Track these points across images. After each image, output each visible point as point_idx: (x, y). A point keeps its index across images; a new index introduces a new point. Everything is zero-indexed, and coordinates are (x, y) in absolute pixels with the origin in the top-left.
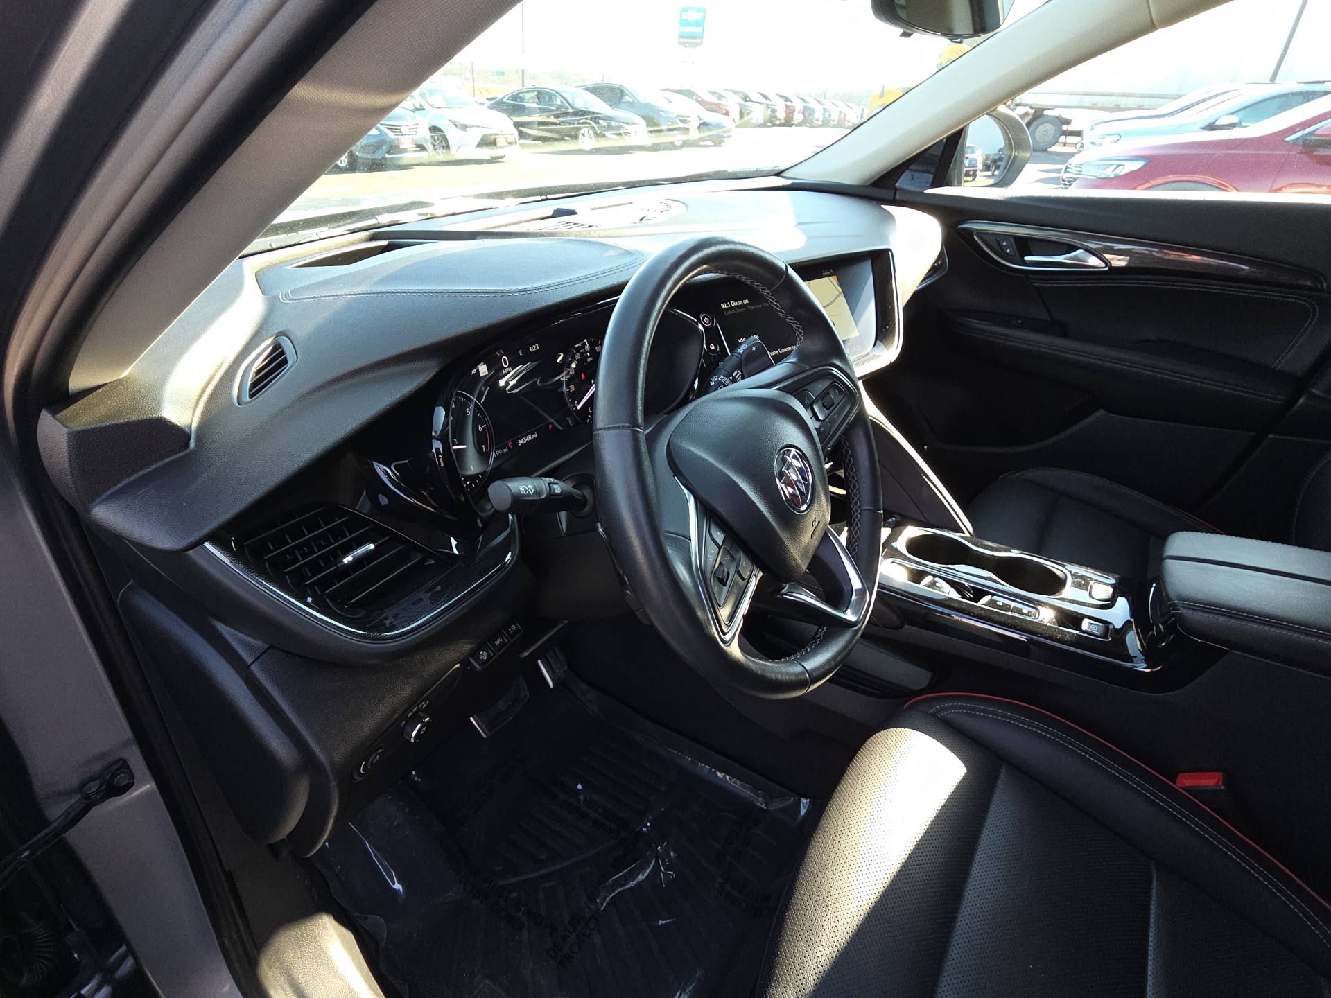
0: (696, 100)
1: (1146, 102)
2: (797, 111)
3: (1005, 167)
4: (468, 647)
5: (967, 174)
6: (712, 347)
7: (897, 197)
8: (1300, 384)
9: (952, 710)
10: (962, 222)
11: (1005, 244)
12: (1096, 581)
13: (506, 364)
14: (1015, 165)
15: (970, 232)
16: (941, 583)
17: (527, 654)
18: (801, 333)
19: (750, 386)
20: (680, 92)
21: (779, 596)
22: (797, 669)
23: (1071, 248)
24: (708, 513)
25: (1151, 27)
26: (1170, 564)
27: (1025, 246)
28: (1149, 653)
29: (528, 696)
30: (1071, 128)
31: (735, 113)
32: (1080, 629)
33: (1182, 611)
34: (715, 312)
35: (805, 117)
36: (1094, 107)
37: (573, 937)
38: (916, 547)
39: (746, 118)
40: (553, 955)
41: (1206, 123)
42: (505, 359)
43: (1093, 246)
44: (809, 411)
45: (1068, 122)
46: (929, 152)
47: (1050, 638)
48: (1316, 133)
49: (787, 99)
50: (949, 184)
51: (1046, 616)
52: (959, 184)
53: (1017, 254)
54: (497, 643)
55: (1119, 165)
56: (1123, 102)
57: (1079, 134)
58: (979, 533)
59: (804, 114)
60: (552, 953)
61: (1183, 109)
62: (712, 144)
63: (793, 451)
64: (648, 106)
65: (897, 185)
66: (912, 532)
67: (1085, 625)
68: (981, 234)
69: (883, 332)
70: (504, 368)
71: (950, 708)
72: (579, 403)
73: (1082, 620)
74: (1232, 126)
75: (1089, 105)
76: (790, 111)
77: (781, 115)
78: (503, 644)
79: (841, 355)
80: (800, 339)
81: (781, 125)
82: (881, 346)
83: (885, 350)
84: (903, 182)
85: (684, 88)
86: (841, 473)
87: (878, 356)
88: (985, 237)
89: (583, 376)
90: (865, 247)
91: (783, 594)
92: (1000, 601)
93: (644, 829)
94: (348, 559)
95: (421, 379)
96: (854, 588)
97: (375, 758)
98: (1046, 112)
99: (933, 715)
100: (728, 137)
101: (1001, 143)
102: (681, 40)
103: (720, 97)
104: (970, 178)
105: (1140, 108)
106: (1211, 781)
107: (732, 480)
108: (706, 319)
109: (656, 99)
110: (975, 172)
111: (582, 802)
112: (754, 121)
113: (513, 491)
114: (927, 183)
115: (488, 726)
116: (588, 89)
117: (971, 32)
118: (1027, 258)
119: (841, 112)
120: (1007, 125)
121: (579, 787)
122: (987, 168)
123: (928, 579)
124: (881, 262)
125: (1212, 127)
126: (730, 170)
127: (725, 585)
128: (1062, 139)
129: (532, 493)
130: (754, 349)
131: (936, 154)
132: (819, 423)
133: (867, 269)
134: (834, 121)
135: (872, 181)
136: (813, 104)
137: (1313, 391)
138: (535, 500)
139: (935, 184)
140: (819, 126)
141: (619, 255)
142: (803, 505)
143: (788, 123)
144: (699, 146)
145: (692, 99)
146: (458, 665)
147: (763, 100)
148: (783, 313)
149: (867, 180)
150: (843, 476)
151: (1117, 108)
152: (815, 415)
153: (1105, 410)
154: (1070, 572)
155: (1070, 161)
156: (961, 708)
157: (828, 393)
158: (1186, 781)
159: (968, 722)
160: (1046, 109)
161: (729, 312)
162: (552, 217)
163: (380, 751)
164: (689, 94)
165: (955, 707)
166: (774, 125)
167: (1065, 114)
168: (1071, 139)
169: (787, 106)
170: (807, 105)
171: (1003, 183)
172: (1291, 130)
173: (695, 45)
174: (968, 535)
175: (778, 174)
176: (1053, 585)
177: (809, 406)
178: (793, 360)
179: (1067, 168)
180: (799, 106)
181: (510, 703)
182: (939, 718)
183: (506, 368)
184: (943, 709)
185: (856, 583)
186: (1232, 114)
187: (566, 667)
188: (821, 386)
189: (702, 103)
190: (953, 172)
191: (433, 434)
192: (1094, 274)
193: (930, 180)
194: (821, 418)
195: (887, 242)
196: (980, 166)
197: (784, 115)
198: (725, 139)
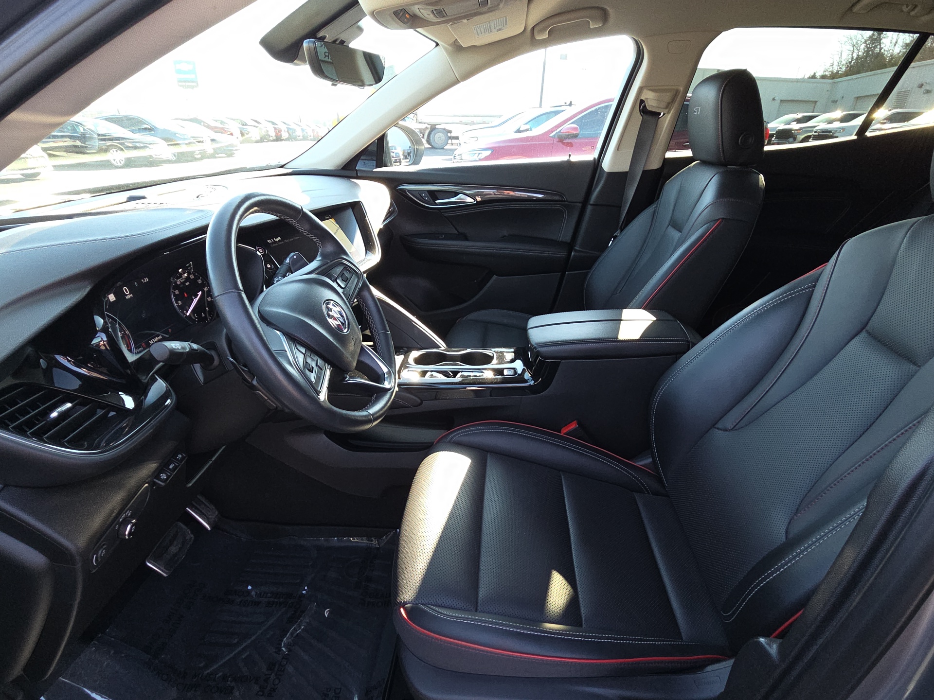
0: (204, 126)
1: (486, 119)
2: (283, 131)
3: (415, 156)
4: (153, 466)
5: (396, 161)
6: (269, 266)
7: (359, 175)
8: (570, 246)
9: (459, 435)
10: (399, 185)
11: (423, 195)
12: (507, 352)
13: (127, 292)
14: (419, 152)
15: (404, 190)
16: (434, 374)
17: (191, 485)
18: (320, 243)
19: (299, 274)
20: (191, 120)
21: (345, 382)
22: (364, 413)
23: (456, 194)
24: (293, 339)
25: (457, 82)
26: (530, 331)
27: (434, 195)
28: (534, 377)
29: (193, 538)
30: (453, 135)
31: (237, 133)
32: (504, 375)
33: (539, 349)
34: (265, 246)
35: (289, 134)
36: (461, 123)
37: (273, 676)
38: (419, 361)
39: (246, 136)
40: (262, 694)
41: (515, 130)
42: (125, 289)
43: (468, 192)
44: (335, 283)
45: (450, 132)
46: (369, 148)
47: (492, 383)
48: (562, 131)
49: (273, 123)
50: (386, 166)
51: (489, 375)
52: (391, 165)
53: (431, 200)
54: (171, 467)
55: (479, 154)
56: (476, 120)
57: (457, 138)
58: (449, 345)
59: (288, 132)
60: (260, 693)
61: (504, 123)
62: (225, 155)
63: (332, 302)
64: (165, 131)
65: (356, 168)
66: (415, 354)
67: (506, 372)
68: (410, 191)
69: (369, 245)
70: (127, 295)
71: (455, 436)
72: (187, 312)
73: (503, 371)
74: (527, 130)
75: (459, 122)
76: (278, 132)
77: (273, 134)
78: (175, 468)
79: (346, 253)
80: (320, 247)
81: (274, 141)
82: (370, 254)
83: (373, 255)
84: (359, 166)
85: (192, 117)
86: (368, 332)
87: (369, 260)
88: (414, 193)
89: (186, 295)
90: (345, 200)
91: (347, 381)
92: (466, 374)
93: (304, 592)
94: (54, 414)
95: (80, 295)
96: (385, 372)
97: (102, 552)
98: (437, 127)
99: (449, 442)
100: (237, 150)
101: (409, 144)
102: (180, 84)
103: (222, 122)
104: (398, 164)
105: (484, 123)
106: (573, 426)
107: (303, 320)
108: (260, 250)
109: (172, 127)
110: (400, 159)
111: (254, 596)
112: (254, 139)
113: (168, 347)
114: (373, 166)
115: (167, 566)
116: (107, 119)
117: (374, 83)
118: (436, 202)
119: (313, 130)
120: (408, 132)
121: (250, 587)
122: (406, 158)
123: (429, 374)
124: (356, 208)
125: (519, 131)
126: (248, 167)
127: (312, 372)
128: (450, 141)
129: (180, 348)
130: (295, 257)
131: (374, 150)
132: (343, 289)
133: (350, 213)
134: (310, 136)
135: (342, 167)
136: (293, 126)
137: (576, 248)
138: (182, 352)
139: (377, 167)
140: (301, 140)
141: (194, 212)
142: (345, 329)
143: (278, 139)
144: (216, 158)
145: (201, 125)
146: (147, 485)
147: (256, 124)
148: (306, 233)
149: (338, 167)
150: (369, 334)
151: (473, 123)
152: (339, 285)
153: (496, 275)
154: (495, 352)
155: (455, 153)
156: (462, 433)
157: (343, 273)
158: (565, 430)
159: (465, 439)
160: (436, 125)
161: (274, 245)
162: (127, 202)
163: (105, 546)
164: (195, 120)
165: (458, 434)
166: (269, 141)
167: (448, 127)
168: (454, 141)
169: (275, 128)
170: (289, 127)
171: (415, 163)
172: (551, 131)
173: (193, 87)
174: (443, 348)
175: (282, 167)
176: (488, 359)
177: (335, 281)
178: (320, 259)
179: (454, 157)
180: (283, 127)
181: (180, 546)
182: (453, 442)
183: (128, 295)
184: (453, 437)
185: (385, 370)
186: (526, 124)
187: (217, 513)
188: (339, 270)
189: (208, 127)
190: (386, 160)
191: (97, 329)
192: (469, 206)
193: (375, 164)
194: (343, 286)
195: (358, 198)
196: (402, 157)
197: (275, 134)
198: (235, 152)
